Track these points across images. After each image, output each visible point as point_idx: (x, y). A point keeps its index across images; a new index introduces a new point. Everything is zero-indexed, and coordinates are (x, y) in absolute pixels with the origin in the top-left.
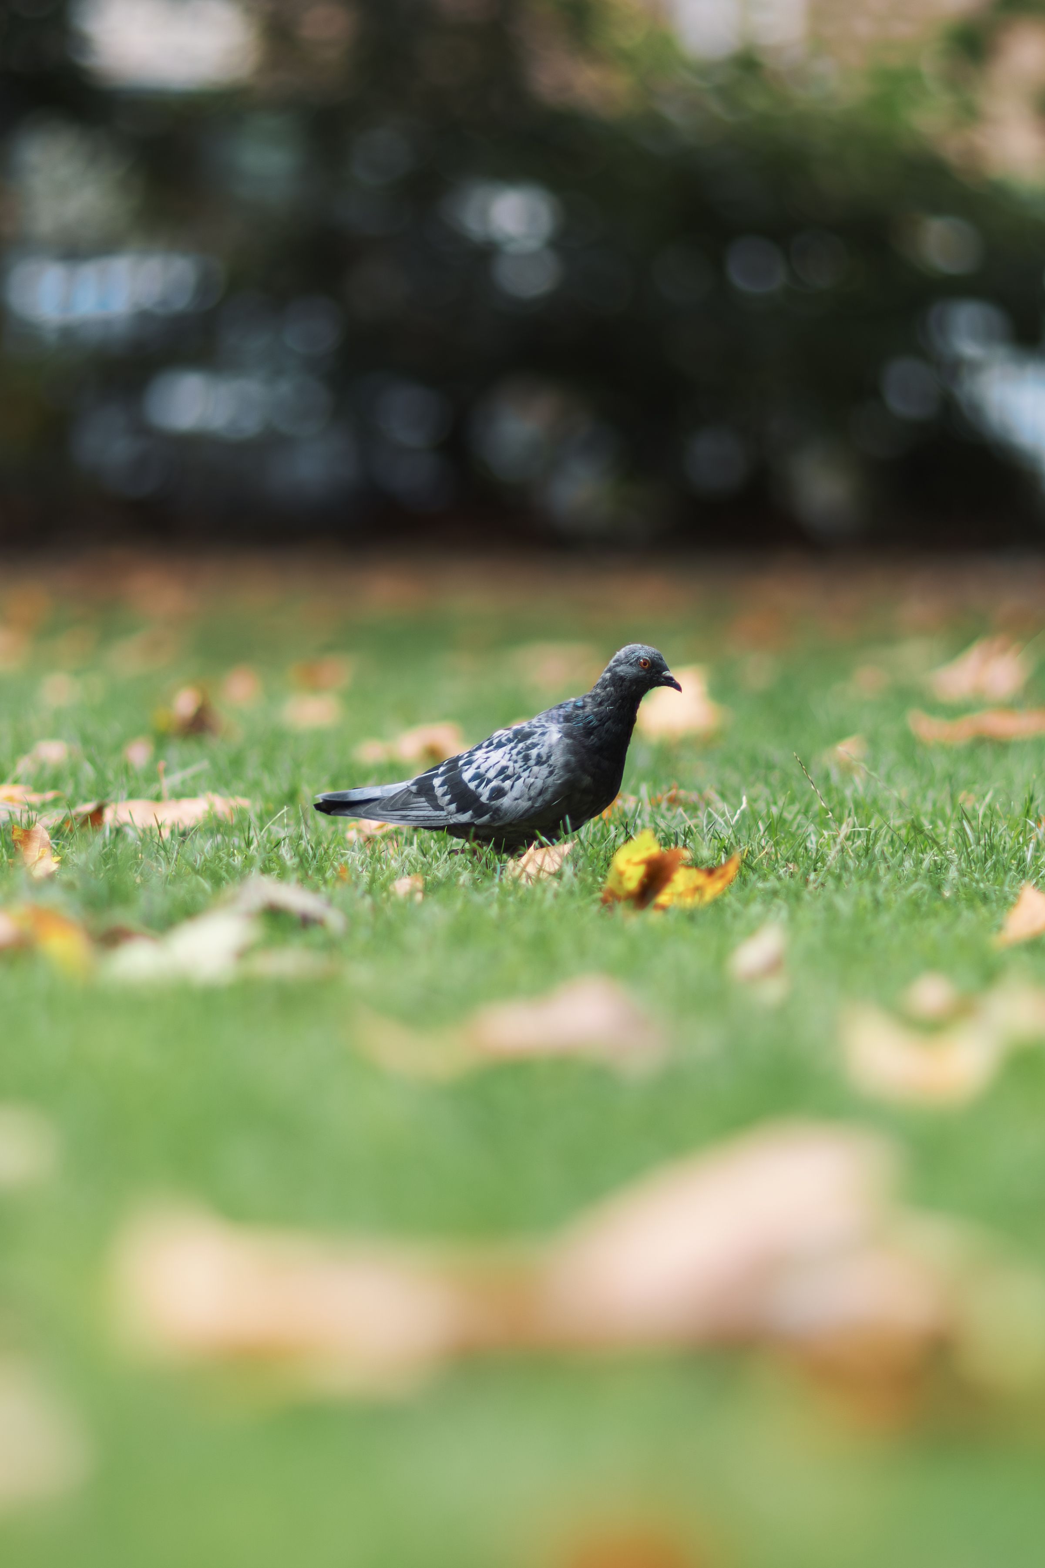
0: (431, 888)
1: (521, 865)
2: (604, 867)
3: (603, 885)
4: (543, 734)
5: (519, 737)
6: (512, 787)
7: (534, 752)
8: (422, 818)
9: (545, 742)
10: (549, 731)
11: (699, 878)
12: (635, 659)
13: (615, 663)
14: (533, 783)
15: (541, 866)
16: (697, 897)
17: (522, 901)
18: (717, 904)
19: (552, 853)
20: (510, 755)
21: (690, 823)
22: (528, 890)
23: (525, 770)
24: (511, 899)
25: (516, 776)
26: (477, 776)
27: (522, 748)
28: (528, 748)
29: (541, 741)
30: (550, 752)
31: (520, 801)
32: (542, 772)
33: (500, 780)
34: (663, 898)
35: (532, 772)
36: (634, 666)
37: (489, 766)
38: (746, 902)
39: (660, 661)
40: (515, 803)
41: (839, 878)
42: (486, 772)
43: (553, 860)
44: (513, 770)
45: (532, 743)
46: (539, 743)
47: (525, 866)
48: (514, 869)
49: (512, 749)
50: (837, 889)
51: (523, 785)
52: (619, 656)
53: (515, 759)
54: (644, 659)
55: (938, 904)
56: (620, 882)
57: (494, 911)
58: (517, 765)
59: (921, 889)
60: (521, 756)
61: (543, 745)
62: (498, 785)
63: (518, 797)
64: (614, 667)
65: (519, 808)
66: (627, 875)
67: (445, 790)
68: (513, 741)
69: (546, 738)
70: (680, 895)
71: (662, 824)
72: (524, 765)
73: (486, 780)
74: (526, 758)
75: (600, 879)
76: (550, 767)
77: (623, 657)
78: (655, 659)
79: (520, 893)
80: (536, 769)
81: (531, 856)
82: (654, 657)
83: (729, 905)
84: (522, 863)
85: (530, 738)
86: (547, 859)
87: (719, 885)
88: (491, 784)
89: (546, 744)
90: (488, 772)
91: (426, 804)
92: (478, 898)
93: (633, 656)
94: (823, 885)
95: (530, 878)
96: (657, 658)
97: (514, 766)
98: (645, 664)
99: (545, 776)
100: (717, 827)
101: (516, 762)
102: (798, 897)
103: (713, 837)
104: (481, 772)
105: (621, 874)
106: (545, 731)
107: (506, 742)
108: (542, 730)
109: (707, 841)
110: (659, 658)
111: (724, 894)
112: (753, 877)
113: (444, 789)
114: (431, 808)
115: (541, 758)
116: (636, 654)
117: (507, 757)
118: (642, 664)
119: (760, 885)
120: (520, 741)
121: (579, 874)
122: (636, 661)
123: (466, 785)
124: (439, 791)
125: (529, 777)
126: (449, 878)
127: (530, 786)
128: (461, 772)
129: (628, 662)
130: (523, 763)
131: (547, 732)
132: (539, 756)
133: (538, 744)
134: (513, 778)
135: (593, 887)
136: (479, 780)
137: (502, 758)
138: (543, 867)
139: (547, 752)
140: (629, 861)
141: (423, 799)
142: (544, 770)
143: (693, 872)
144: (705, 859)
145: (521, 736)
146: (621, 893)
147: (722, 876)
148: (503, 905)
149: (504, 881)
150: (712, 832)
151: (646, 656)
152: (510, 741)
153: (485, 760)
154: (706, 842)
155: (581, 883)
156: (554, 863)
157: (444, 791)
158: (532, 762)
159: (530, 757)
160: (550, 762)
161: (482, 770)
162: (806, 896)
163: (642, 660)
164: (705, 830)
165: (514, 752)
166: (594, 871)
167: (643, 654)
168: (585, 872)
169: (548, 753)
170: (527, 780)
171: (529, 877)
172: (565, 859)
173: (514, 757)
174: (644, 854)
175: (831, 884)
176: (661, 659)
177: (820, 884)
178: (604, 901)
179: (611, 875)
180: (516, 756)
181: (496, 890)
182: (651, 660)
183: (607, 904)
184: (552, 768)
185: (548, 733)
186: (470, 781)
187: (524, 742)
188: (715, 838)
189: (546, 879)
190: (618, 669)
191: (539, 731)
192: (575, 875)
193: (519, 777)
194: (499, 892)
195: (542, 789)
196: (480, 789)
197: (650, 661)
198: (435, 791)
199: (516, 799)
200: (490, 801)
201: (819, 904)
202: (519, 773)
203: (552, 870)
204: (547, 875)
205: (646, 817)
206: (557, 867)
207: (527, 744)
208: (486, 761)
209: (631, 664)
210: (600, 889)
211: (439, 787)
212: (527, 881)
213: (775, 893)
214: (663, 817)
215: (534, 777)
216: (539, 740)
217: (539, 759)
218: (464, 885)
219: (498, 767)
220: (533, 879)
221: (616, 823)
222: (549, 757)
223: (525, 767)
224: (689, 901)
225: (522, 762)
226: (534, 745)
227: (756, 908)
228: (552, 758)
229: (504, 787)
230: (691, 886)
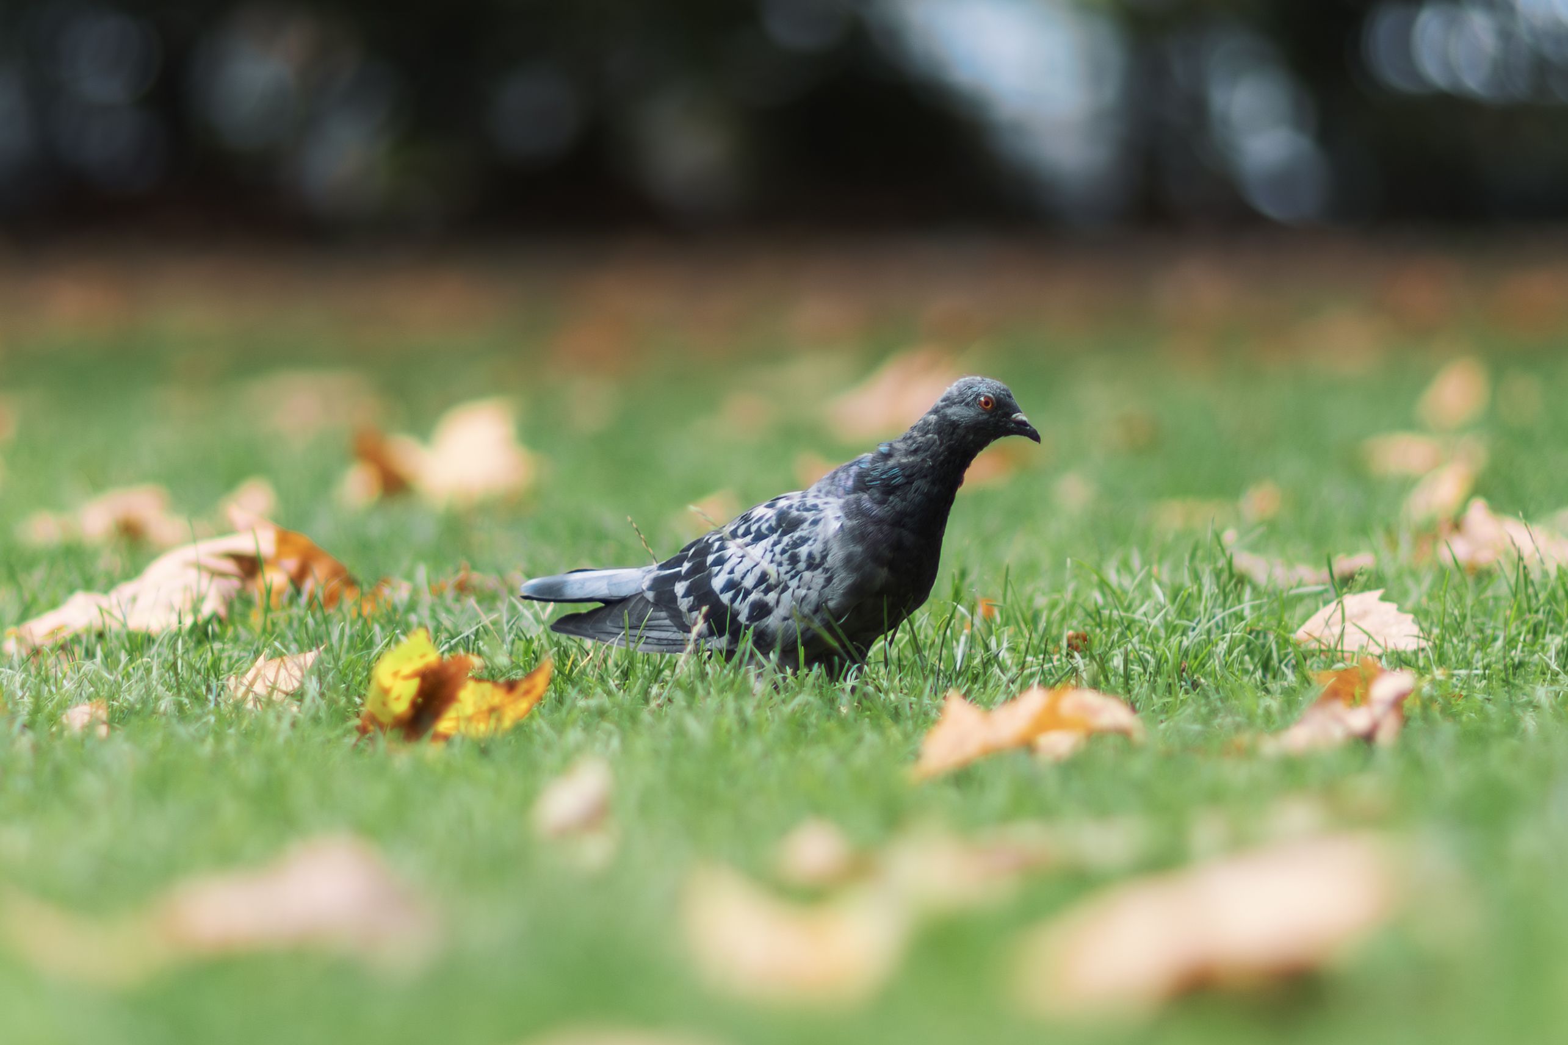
0: (119, 718)
1: (246, 682)
2: (363, 683)
3: (361, 709)
4: (815, 522)
5: (784, 525)
6: (778, 602)
7: (803, 551)
8: (665, 642)
9: (818, 535)
10: (824, 517)
11: (495, 696)
12: (972, 397)
13: (944, 403)
14: (805, 596)
15: (275, 683)
16: (492, 723)
17: (247, 735)
18: (520, 729)
19: (289, 665)
20: (772, 554)
21: (486, 620)
22: (256, 717)
23: (793, 577)
24: (232, 731)
25: (781, 586)
26: (731, 585)
27: (787, 545)
28: (796, 544)
29: (813, 534)
30: (825, 550)
31: (790, 621)
32: (815, 580)
33: (762, 591)
34: (445, 725)
35: (802, 580)
36: (971, 406)
37: (746, 570)
38: (560, 728)
39: (1008, 399)
40: (785, 625)
41: (691, 692)
42: (743, 578)
43: (290, 675)
44: (777, 577)
45: (800, 538)
46: (810, 536)
47: (252, 684)
48: (236, 688)
49: (775, 544)
50: (690, 707)
51: (791, 599)
52: (949, 393)
53: (779, 560)
54: (986, 397)
55: (832, 724)
56: (384, 704)
57: (208, 747)
58: (783, 570)
59: (807, 703)
60: (786, 556)
61: (815, 540)
62: (760, 598)
63: (787, 615)
64: (943, 407)
65: (790, 632)
66: (394, 694)
67: (691, 603)
68: (776, 532)
69: (819, 528)
70: (469, 719)
71: (447, 621)
72: (792, 569)
73: (743, 590)
74: (794, 560)
75: (358, 700)
76: (826, 573)
77: (956, 393)
78: (1002, 396)
79: (245, 723)
80: (807, 575)
81: (259, 670)
82: (1000, 394)
83: (540, 731)
84: (247, 680)
85: (798, 528)
86: (283, 672)
87: (523, 705)
88: (749, 597)
89: (820, 538)
90: (745, 578)
91: (668, 622)
92: (184, 731)
93: (970, 392)
94: (670, 700)
95: (260, 701)
96: (1004, 395)
97: (778, 571)
98: (987, 403)
99: (821, 586)
100: (523, 624)
101: (780, 564)
102: (634, 718)
103: (517, 638)
104: (735, 579)
105: (386, 692)
106: (818, 517)
107: (767, 532)
108: (814, 515)
109: (508, 643)
110: (1007, 395)
111: (532, 717)
112: (572, 692)
113: (689, 602)
114: (675, 629)
115: (814, 559)
116: (975, 389)
117: (769, 556)
118: (983, 404)
119: (582, 703)
120: (785, 533)
121: (328, 694)
122: (975, 399)
123: (718, 597)
124: (684, 604)
125: (799, 587)
126: (144, 702)
127: (801, 601)
128: (710, 577)
129: (963, 401)
130: (790, 567)
131: (820, 520)
132: (810, 556)
133: (809, 539)
134: (778, 589)
135: (348, 712)
136: (733, 591)
137: (762, 557)
138: (278, 686)
139: (821, 550)
140: (396, 674)
141: (663, 614)
142: (817, 578)
143: (487, 687)
144: (505, 668)
145: (786, 523)
146: (386, 719)
147: (527, 693)
148: (219, 738)
149: (222, 705)
150: (514, 632)
151: (989, 392)
152: (772, 530)
153: (741, 559)
154: (507, 645)
155: (329, 706)
156: (293, 679)
157: (689, 605)
158: (802, 565)
159: (798, 559)
160: (826, 565)
161: (737, 576)
162: (645, 716)
163: (982, 399)
164: (506, 628)
165: (778, 549)
166: (348, 689)
167: (985, 389)
168: (336, 691)
169: (822, 552)
170: (797, 591)
171: (257, 699)
172: (306, 673)
173: (778, 557)
174: (418, 664)
175: (680, 698)
176: (1010, 396)
177: (666, 700)
178: (363, 730)
179: (372, 693)
180: (780, 556)
181: (212, 719)
182: (996, 398)
183: (368, 735)
184: (828, 575)
185: (823, 520)
186: (722, 592)
187: (790, 535)
188: (520, 639)
189: (283, 701)
190: (949, 411)
191: (810, 516)
192: (322, 695)
193: (786, 588)
194: (215, 721)
195: (819, 603)
196: (736, 604)
197: (994, 399)
198: (678, 604)
199: (785, 619)
200: (750, 622)
201: (666, 726)
202: (786, 583)
203: (290, 689)
204: (284, 696)
205: (424, 611)
206: (296, 685)
207: (794, 538)
208: (741, 562)
209: (967, 404)
210: (358, 715)
211: (683, 597)
212: (255, 705)
213: (602, 713)
214: (448, 610)
215: (806, 587)
216: (810, 533)
217: (811, 561)
218: (165, 714)
219: (757, 572)
220: (263, 702)
221: (382, 621)
222: (824, 557)
223: (793, 573)
224: (482, 728)
225: (789, 564)
226: (804, 540)
227: (574, 735)
228: (829, 558)
229: (768, 601)
230: (485, 707)
